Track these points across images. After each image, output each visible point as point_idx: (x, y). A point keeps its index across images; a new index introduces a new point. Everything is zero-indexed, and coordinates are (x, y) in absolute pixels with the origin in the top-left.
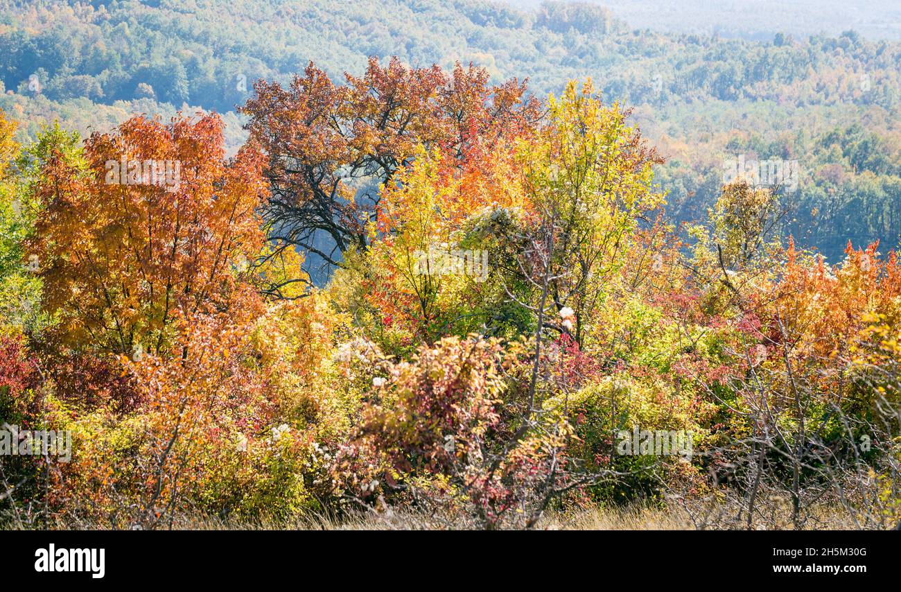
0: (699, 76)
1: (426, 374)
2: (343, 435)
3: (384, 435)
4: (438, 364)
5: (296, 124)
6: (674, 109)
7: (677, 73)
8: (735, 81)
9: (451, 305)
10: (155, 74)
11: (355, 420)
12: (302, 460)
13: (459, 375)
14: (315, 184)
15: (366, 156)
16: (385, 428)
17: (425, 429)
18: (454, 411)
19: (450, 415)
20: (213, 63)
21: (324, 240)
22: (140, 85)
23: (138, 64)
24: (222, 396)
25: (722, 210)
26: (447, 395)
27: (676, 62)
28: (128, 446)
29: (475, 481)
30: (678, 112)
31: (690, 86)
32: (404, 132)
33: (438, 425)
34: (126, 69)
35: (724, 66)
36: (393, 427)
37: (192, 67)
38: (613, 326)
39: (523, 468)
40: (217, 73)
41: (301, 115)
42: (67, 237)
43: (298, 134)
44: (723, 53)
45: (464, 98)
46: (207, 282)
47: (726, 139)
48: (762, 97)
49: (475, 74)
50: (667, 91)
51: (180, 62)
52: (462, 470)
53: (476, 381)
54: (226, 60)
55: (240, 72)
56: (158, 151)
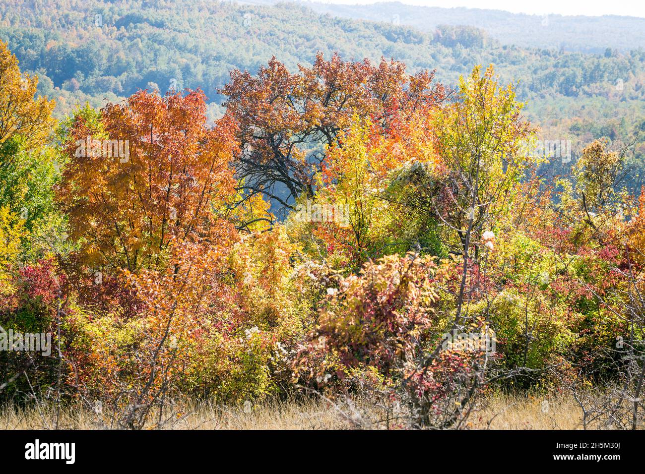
0: (550, 79)
1: (372, 286)
2: (298, 335)
3: (335, 336)
4: (381, 278)
5: (262, 102)
6: (531, 102)
7: (534, 76)
8: (577, 82)
9: (378, 237)
10: (160, 75)
11: (307, 324)
12: (267, 355)
13: (399, 287)
14: (275, 148)
15: (313, 127)
16: (337, 330)
17: (370, 331)
18: (394, 316)
19: (391, 320)
20: (201, 68)
21: (282, 190)
22: (149, 83)
23: (148, 69)
24: (204, 304)
25: (581, 167)
26: (389, 303)
27: (533, 69)
28: (131, 343)
29: (412, 375)
30: (535, 104)
31: (543, 85)
32: (342, 109)
33: (381, 328)
34: (140, 71)
35: (569, 71)
36: (344, 330)
37: (186, 71)
38: (504, 254)
39: (452, 364)
40: (204, 75)
41: (265, 95)
42: (88, 182)
43: (263, 109)
44: (566, 62)
45: (388, 84)
46: (193, 218)
47: (570, 123)
48: (596, 94)
49: (395, 66)
50: (527, 89)
51: (177, 67)
52: (401, 366)
53: (413, 291)
54: (211, 66)
55: (220, 74)
56: (157, 117)
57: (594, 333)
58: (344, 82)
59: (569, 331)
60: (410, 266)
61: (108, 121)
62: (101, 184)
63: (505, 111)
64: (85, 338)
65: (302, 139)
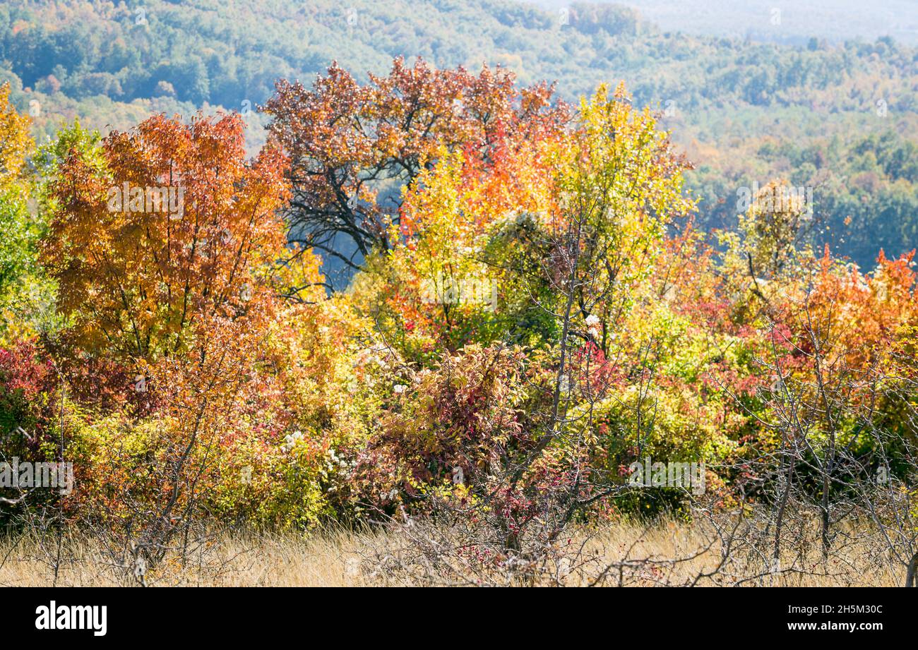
0: (730, 81)
1: (448, 381)
3: (403, 444)
4: (460, 371)
5: (319, 125)
6: (703, 114)
7: (709, 77)
8: (768, 86)
9: (474, 310)
10: (176, 72)
12: (318, 467)
13: (482, 382)
14: (337, 187)
15: (389, 158)
16: (405, 435)
17: (445, 438)
18: (476, 419)
19: (472, 423)
20: (234, 61)
21: (346, 243)
22: (160, 83)
23: (158, 62)
24: (240, 401)
25: (753, 217)
26: (469, 403)
27: (707, 66)
28: (142, 452)
29: (497, 490)
30: (709, 116)
31: (721, 90)
32: (428, 134)
34: (147, 66)
35: (757, 70)
36: (414, 435)
37: (213, 65)
38: (640, 334)
39: (547, 478)
40: (239, 72)
41: (324, 114)
42: (84, 238)
43: (321, 134)
44: (755, 56)
45: (491, 99)
46: (226, 285)
47: (757, 144)
48: (795, 103)
49: (502, 76)
50: (698, 95)
51: (201, 60)
52: (484, 480)
53: (499, 389)
54: (248, 58)
55: (262, 71)
56: (178, 150)
57: (757, 441)
58: (431, 97)
59: (725, 438)
60: (495, 358)
61: (111, 154)
62: (103, 242)
63: (641, 143)
64: (81, 446)
65: (374, 175)
